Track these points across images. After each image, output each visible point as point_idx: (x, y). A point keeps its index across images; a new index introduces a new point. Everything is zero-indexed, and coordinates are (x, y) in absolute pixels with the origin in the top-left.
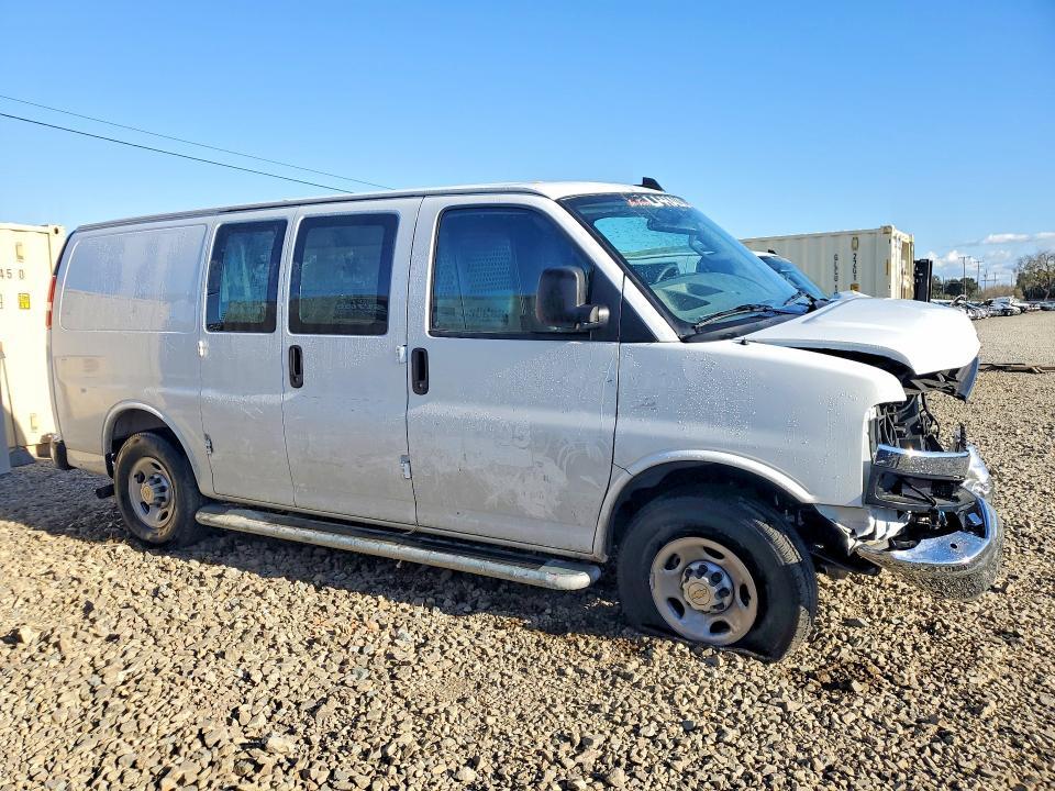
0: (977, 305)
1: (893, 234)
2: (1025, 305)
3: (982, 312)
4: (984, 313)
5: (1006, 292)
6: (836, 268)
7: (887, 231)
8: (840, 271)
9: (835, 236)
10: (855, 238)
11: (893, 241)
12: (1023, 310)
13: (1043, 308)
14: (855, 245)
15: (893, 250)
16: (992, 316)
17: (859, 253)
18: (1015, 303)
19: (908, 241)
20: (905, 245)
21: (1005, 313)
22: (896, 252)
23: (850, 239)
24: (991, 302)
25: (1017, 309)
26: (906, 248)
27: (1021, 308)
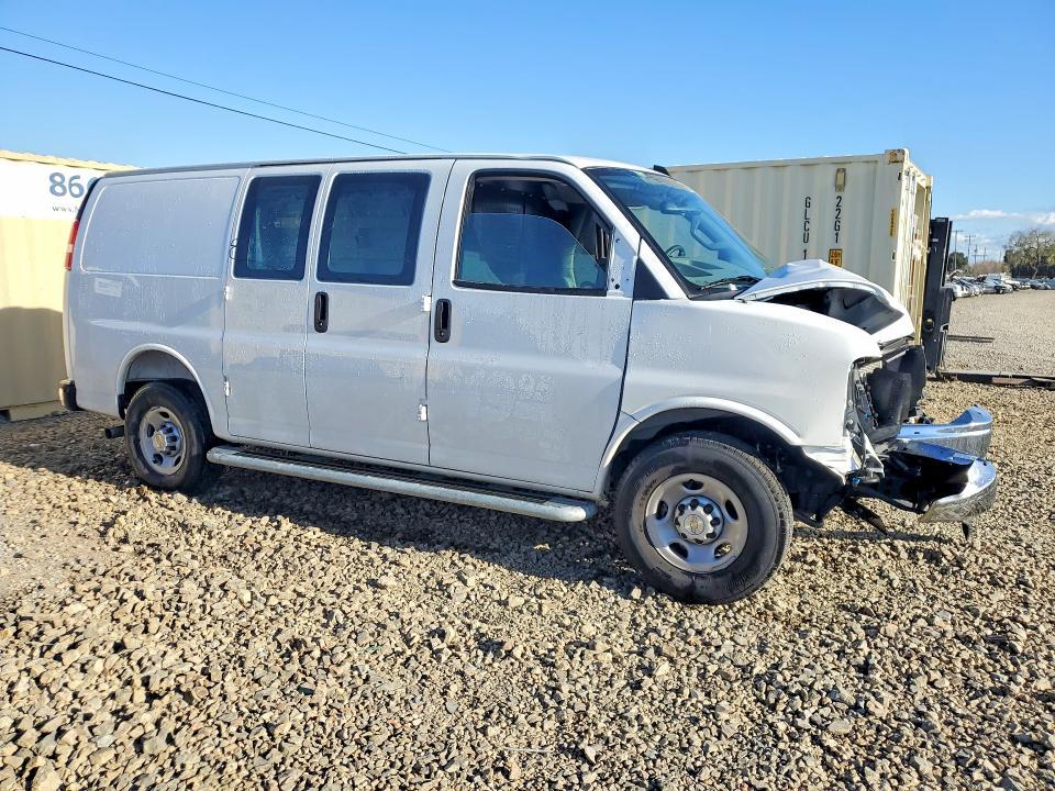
0: (970, 281)
1: (905, 167)
2: (1017, 283)
3: (976, 289)
4: (978, 290)
5: (995, 268)
6: (807, 221)
7: (895, 158)
8: (813, 227)
9: (808, 165)
10: (841, 168)
11: (904, 177)
12: (1015, 288)
13: (1033, 287)
14: (840, 182)
15: (904, 194)
16: (985, 293)
17: (845, 195)
18: (1006, 280)
19: (924, 185)
20: (920, 189)
21: (998, 290)
22: (907, 201)
23: (833, 169)
24: (984, 278)
25: (1009, 287)
26: (923, 194)
27: (1013, 285)
